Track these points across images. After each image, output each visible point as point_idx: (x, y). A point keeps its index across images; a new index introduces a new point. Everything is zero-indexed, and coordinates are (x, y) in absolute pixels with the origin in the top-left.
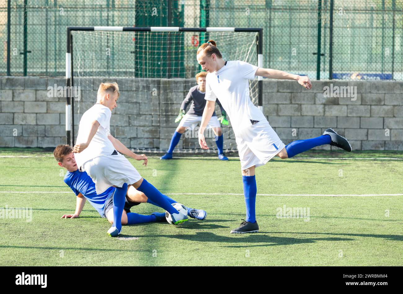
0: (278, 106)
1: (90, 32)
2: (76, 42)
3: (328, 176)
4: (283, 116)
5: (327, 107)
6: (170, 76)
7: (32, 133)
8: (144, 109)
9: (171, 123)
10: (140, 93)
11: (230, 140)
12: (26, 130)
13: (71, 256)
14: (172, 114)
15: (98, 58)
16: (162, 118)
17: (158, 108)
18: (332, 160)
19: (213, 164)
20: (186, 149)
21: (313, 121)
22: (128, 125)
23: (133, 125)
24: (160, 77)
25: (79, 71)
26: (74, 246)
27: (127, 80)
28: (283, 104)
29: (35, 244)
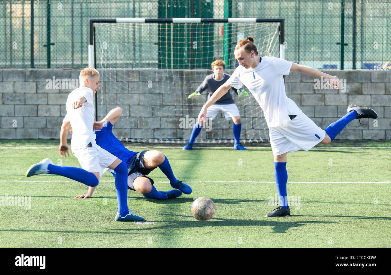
0: (301, 96)
1: (112, 24)
2: (99, 34)
3: (348, 165)
4: (307, 106)
5: (350, 97)
6: (193, 67)
7: (56, 125)
8: (168, 100)
9: (194, 113)
10: (163, 84)
11: (253, 130)
12: (50, 122)
13: (88, 239)
14: (196, 104)
15: (121, 50)
16: (185, 108)
17: (181, 99)
18: (354, 150)
19: (235, 154)
20: (209, 139)
21: (336, 111)
22: (151, 116)
23: (157, 116)
24: (183, 68)
25: (102, 62)
26: (92, 229)
27: (150, 71)
28: (307, 94)
29: (55, 228)
